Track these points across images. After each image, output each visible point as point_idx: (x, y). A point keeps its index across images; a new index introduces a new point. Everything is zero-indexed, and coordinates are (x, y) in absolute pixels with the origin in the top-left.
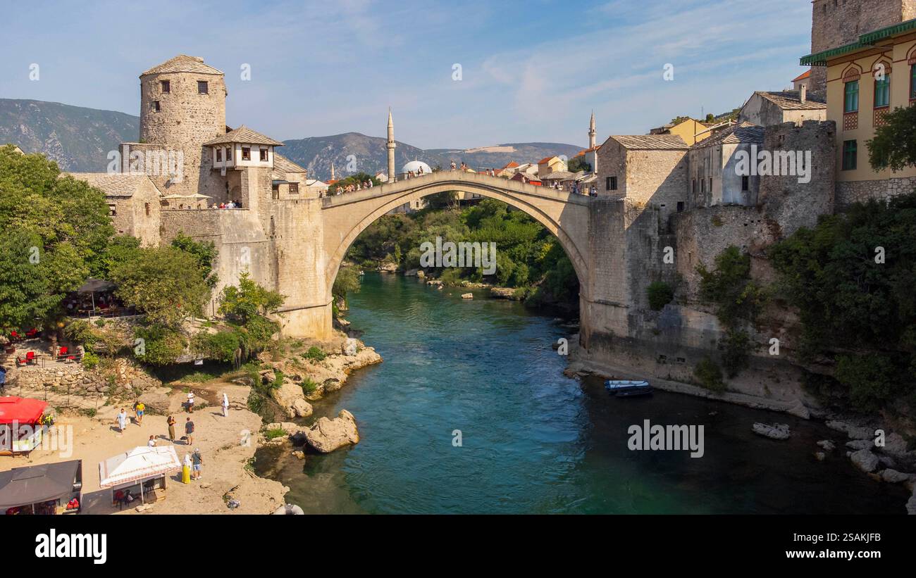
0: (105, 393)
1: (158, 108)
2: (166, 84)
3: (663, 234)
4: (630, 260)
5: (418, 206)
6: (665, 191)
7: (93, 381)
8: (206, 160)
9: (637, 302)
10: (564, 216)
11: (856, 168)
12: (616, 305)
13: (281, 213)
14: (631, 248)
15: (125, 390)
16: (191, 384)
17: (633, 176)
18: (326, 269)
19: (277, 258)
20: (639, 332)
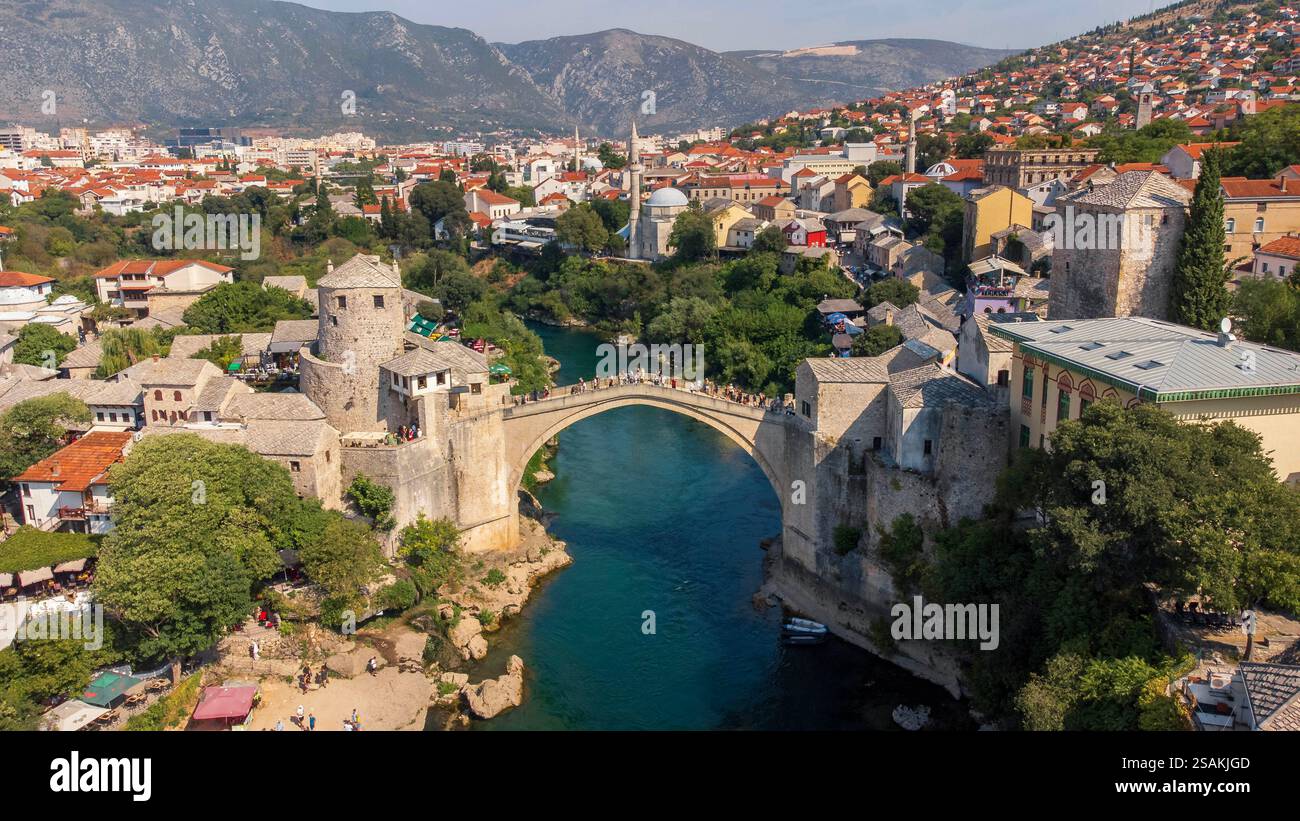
0: (300, 657)
1: (335, 322)
2: (342, 299)
3: (854, 474)
4: (820, 497)
6: (860, 425)
7: (289, 646)
8: (384, 380)
9: (825, 540)
10: (758, 435)
12: (806, 538)
13: (460, 435)
14: (820, 485)
15: (315, 653)
16: (373, 632)
17: (825, 410)
18: (508, 480)
19: (456, 480)
20: (824, 573)
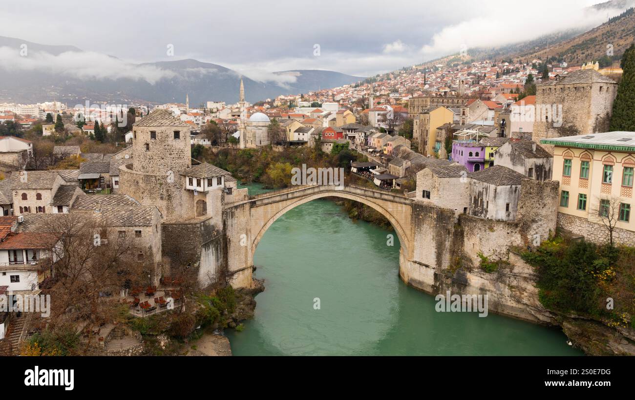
1: (148, 148)
2: (154, 134)
4: (437, 241)
5: (261, 143)
6: (457, 201)
9: (440, 266)
11: (568, 207)
12: (427, 266)
13: (229, 216)
14: (437, 235)
17: (440, 193)
19: (226, 244)
20: (441, 283)
